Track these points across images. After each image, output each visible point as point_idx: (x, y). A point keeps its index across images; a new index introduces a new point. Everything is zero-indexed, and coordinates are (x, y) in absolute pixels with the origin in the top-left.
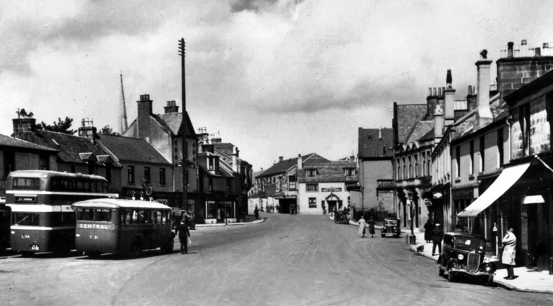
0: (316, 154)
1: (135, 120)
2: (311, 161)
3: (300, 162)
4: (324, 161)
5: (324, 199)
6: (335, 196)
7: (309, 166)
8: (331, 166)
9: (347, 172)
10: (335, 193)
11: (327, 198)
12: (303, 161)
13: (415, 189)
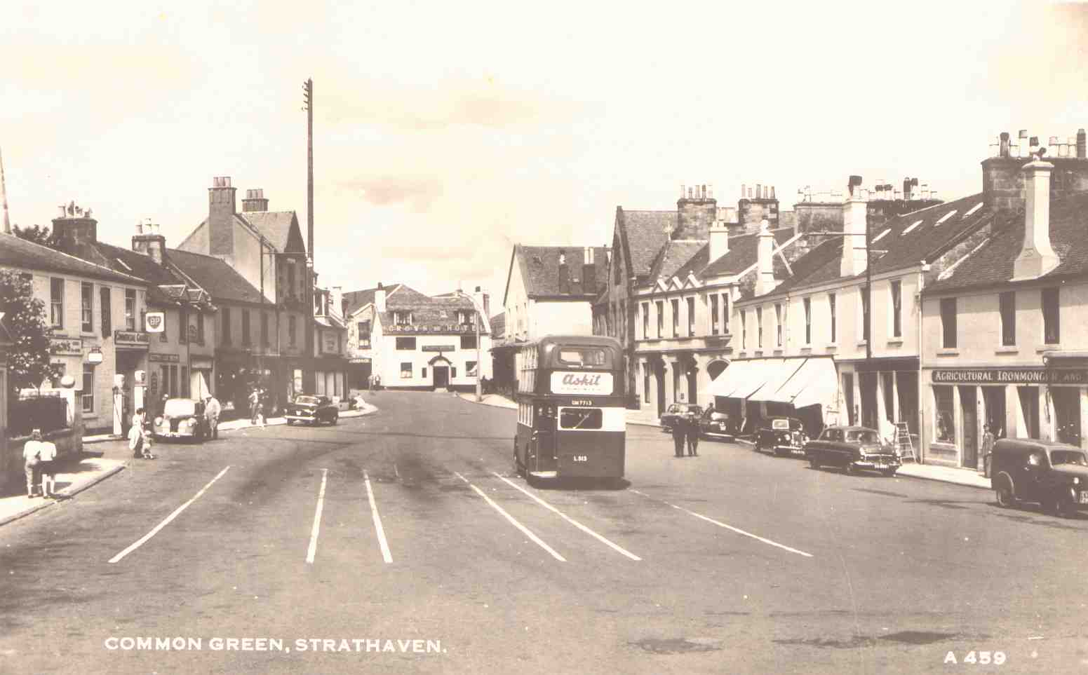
0: (404, 286)
1: (203, 224)
2: (400, 297)
3: (381, 298)
4: (420, 298)
5: (426, 365)
6: (446, 360)
7: (397, 307)
8: (433, 307)
9: (462, 319)
10: (445, 354)
11: (431, 363)
12: (387, 295)
13: (693, 355)
